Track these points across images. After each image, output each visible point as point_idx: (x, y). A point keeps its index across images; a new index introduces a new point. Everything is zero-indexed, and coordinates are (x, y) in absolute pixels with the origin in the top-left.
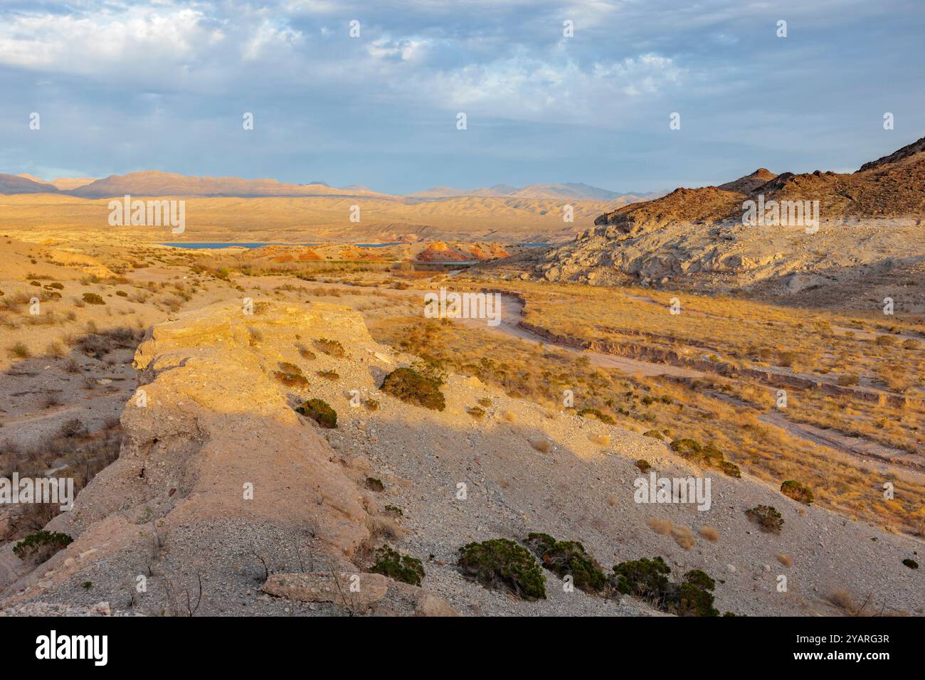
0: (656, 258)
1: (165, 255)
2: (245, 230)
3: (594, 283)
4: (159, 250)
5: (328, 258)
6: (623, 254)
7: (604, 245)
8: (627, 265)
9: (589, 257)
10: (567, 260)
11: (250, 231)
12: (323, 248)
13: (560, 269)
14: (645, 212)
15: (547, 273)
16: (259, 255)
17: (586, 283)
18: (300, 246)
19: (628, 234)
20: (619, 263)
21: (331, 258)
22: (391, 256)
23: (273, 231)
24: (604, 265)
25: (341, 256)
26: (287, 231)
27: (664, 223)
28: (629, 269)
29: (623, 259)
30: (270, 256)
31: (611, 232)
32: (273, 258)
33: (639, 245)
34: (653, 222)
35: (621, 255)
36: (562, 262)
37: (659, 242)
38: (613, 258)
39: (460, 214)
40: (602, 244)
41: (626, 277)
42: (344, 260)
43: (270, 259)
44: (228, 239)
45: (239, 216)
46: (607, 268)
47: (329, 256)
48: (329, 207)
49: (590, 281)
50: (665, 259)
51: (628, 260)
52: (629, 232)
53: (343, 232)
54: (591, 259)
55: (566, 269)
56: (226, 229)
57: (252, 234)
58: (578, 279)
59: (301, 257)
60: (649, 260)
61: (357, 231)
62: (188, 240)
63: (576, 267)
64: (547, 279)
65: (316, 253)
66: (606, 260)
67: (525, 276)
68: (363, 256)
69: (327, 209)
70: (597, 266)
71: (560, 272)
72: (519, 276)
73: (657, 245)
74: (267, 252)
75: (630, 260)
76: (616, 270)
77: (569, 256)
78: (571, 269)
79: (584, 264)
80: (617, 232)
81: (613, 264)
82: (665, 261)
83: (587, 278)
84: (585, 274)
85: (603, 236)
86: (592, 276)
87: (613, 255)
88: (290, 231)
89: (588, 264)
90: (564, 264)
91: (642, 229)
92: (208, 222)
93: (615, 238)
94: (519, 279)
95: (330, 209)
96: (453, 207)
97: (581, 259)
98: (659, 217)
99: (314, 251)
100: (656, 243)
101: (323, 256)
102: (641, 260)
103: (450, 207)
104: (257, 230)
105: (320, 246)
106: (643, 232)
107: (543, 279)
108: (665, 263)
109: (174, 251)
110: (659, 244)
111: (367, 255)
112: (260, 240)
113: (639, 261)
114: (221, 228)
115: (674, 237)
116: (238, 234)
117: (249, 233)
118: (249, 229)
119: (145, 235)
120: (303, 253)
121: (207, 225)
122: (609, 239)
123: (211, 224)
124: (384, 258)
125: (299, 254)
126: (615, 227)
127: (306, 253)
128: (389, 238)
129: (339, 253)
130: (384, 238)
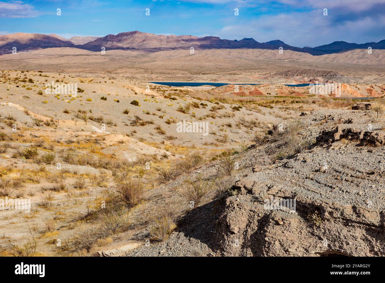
2: (199, 74)
5: (268, 94)
11: (203, 74)
12: (265, 87)
16: (223, 91)
18: (249, 86)
21: (270, 94)
23: (219, 74)
25: (276, 93)
26: (229, 74)
30: (229, 92)
39: (355, 62)
42: (279, 95)
44: (189, 79)
45: (195, 63)
47: (269, 93)
48: (257, 57)
56: (187, 72)
57: (205, 77)
59: (250, 93)
61: (279, 74)
65: (260, 91)
68: (292, 93)
69: (255, 59)
88: (232, 74)
92: (174, 68)
95: (258, 59)
96: (349, 57)
99: (259, 89)
101: (264, 92)
103: (347, 57)
105: (262, 85)
111: (294, 92)
112: (211, 80)
114: (183, 72)
116: (195, 76)
119: (135, 76)
120: (252, 90)
121: (173, 69)
123: (176, 69)
124: (306, 94)
125: (249, 91)
127: (254, 90)
128: (301, 80)
129: (275, 90)
130: (298, 80)
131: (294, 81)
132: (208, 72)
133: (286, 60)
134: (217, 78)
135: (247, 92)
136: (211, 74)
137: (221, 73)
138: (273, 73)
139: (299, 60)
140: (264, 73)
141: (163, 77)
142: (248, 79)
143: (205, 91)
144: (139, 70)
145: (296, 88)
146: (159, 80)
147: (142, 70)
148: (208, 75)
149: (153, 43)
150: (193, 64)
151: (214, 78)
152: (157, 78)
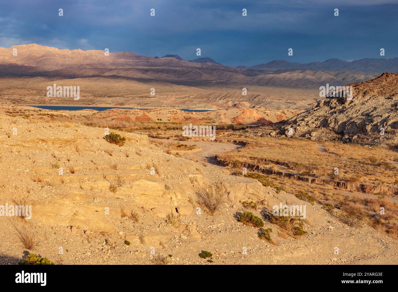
0: (354, 122)
1: (33, 115)
3: (314, 139)
4: (29, 111)
5: (158, 119)
6: (335, 119)
7: (327, 112)
8: (337, 126)
9: (315, 121)
10: (301, 123)
11: (109, 97)
12: (155, 112)
13: (295, 129)
14: (357, 90)
15: (287, 131)
16: (105, 116)
17: (309, 139)
19: (343, 105)
20: (332, 125)
21: (161, 120)
22: (210, 119)
23: (128, 97)
24: (324, 126)
25: (169, 119)
26: (140, 97)
27: (367, 97)
28: (338, 129)
29: (335, 122)
30: (112, 118)
31: (333, 104)
32: (114, 119)
33: (347, 113)
34: (360, 97)
35: (334, 119)
36: (297, 124)
37: (359, 111)
38: (329, 122)
39: (293, 85)
40: (326, 112)
41: (335, 135)
42: (171, 121)
43: (113, 119)
46: (325, 129)
48: (179, 77)
49: (312, 138)
50: (359, 123)
51: (338, 123)
52: (344, 103)
53: (187, 99)
54: (316, 122)
55: (299, 129)
57: (110, 100)
58: (305, 136)
59: (137, 118)
60: (350, 124)
61: (199, 98)
62: (57, 104)
63: (306, 128)
64: (286, 136)
65: (150, 116)
66: (325, 123)
67: (274, 134)
68: (187, 119)
69: (177, 79)
70: (319, 127)
71: (295, 131)
72: (270, 134)
73: (358, 113)
74: (111, 114)
75: (339, 124)
76: (331, 131)
77: (303, 120)
78: (303, 129)
79: (311, 126)
80: (337, 103)
81: (329, 126)
82: (359, 124)
83: (310, 135)
84: (309, 133)
85: (328, 106)
86: (314, 134)
87: (329, 120)
88: (142, 97)
89: (314, 125)
90: (299, 125)
91: (352, 102)
93: (335, 108)
94: (269, 136)
95: (180, 79)
97: (310, 122)
98: (365, 93)
99: (148, 114)
100: (357, 111)
101: (154, 118)
102: (345, 123)
104: (115, 96)
105: (153, 110)
106: (353, 104)
107: (284, 136)
108: (358, 126)
109: (40, 112)
110: (359, 112)
111: (190, 118)
112: (116, 105)
113: (344, 124)
115: (370, 107)
117: (108, 99)
118: (109, 95)
119: (23, 99)
120: (139, 116)
122: (331, 108)
125: (135, 116)
126: (336, 100)
127: (141, 115)
128: (225, 105)
129: (168, 116)
130: (221, 105)
131: (215, 106)
132: (115, 95)
133: (214, 82)
134: (124, 102)
135: (133, 117)
136: (118, 96)
137: (130, 96)
138: (194, 96)
139: (229, 81)
140: (182, 96)
141: (58, 100)
142: (161, 104)
143: (84, 116)
144: (31, 92)
145: (194, 113)
146: (52, 103)
147: (35, 92)
148: (114, 98)
149: (55, 59)
150: (99, 84)
151: (120, 102)
152: (50, 101)
